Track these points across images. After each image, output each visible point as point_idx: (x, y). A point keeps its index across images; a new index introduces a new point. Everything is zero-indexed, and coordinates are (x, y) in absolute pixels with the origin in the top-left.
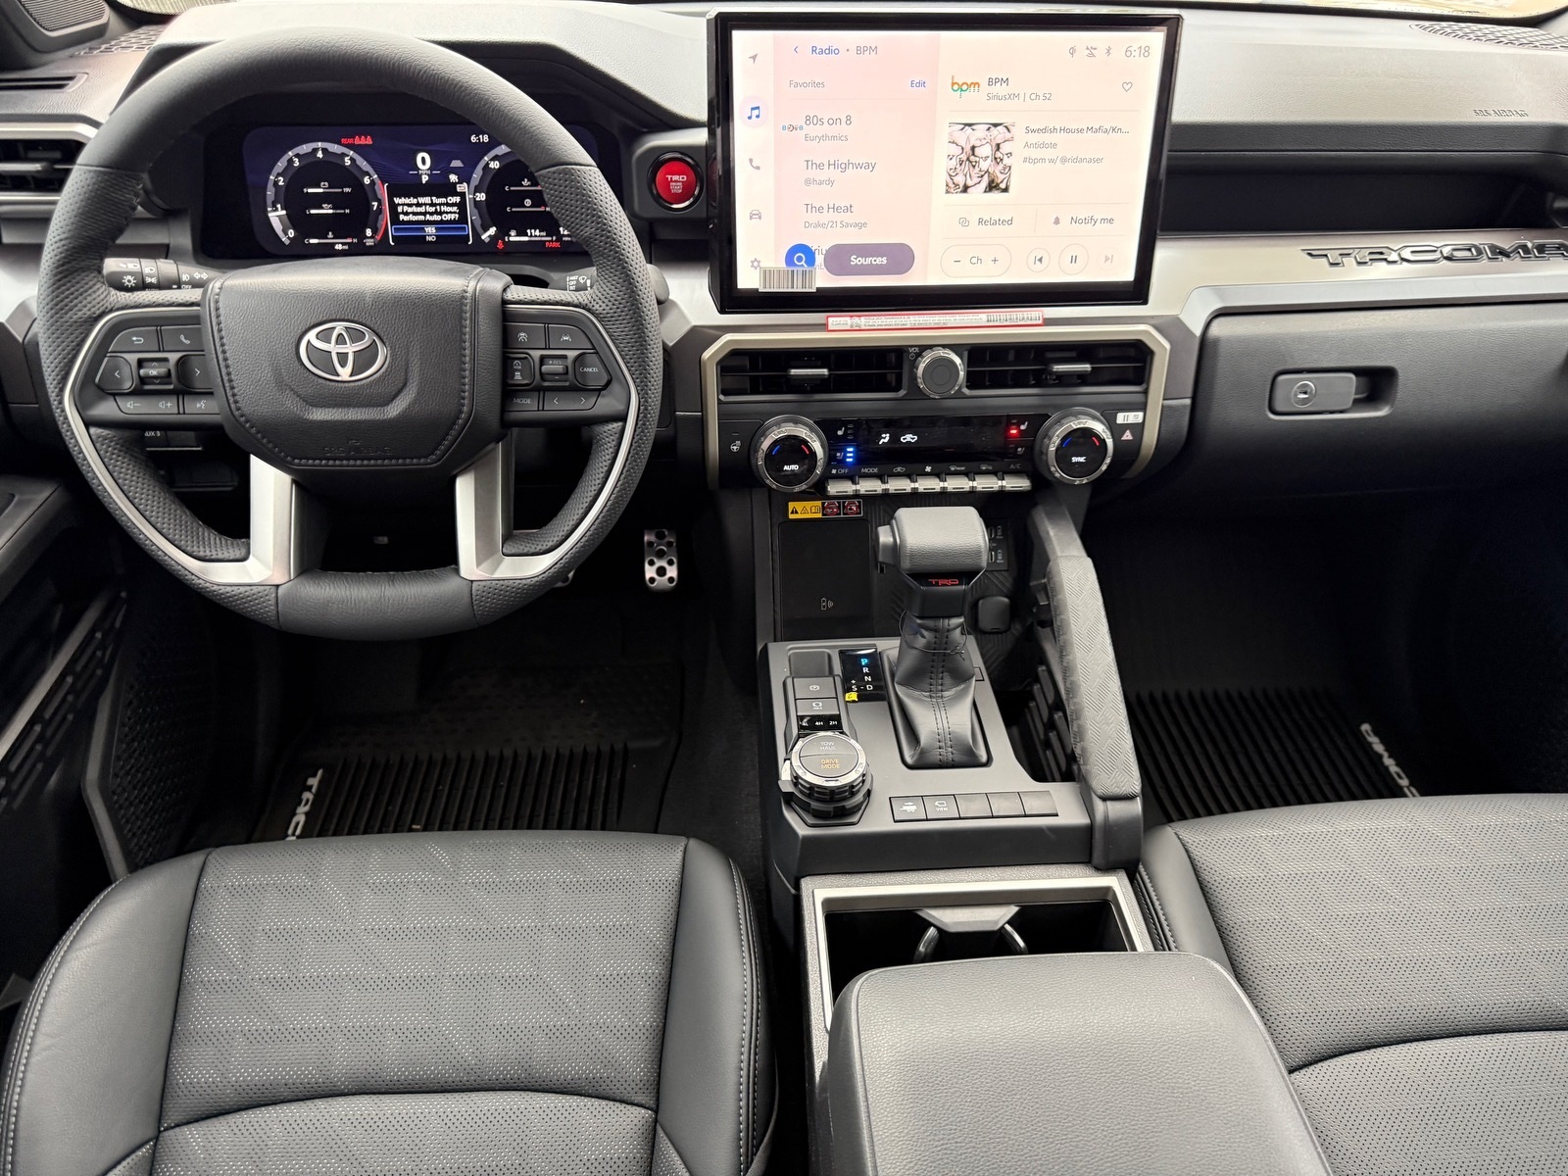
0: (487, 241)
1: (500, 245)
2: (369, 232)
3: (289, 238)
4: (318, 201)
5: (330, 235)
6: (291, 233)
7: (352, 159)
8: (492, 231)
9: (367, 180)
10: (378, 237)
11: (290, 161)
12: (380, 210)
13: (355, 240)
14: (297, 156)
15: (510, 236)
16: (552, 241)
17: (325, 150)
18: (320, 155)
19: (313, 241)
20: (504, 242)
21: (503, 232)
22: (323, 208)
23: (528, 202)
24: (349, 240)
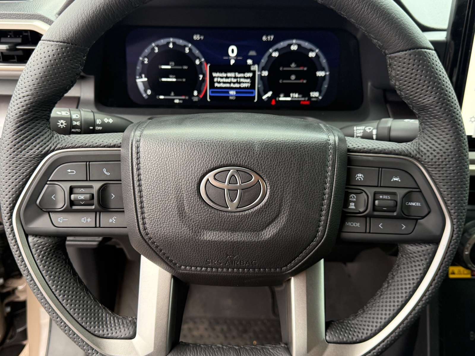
0: (266, 100)
1: (273, 102)
2: (195, 93)
3: (148, 95)
4: (167, 73)
5: (172, 94)
6: (149, 92)
7: (190, 49)
8: (270, 94)
9: (197, 62)
10: (201, 96)
11: (153, 49)
12: (204, 80)
13: (187, 98)
14: (157, 46)
15: (279, 97)
16: (305, 100)
17: (174, 44)
18: (171, 46)
19: (162, 97)
20: (276, 101)
21: (276, 95)
22: (169, 77)
23: (293, 77)
24: (183, 97)
